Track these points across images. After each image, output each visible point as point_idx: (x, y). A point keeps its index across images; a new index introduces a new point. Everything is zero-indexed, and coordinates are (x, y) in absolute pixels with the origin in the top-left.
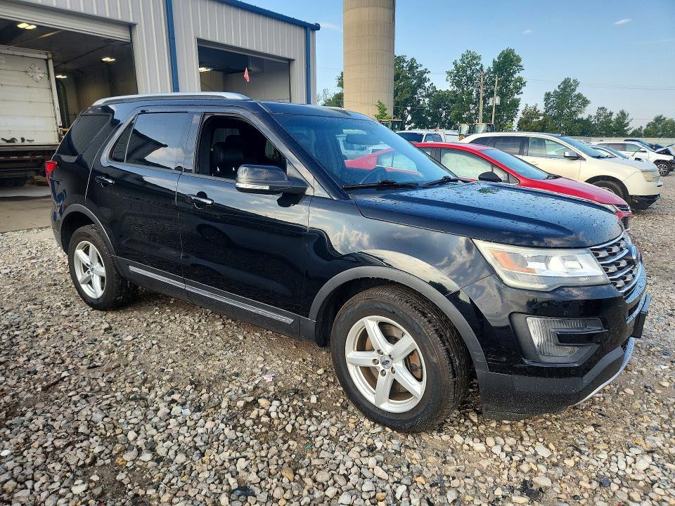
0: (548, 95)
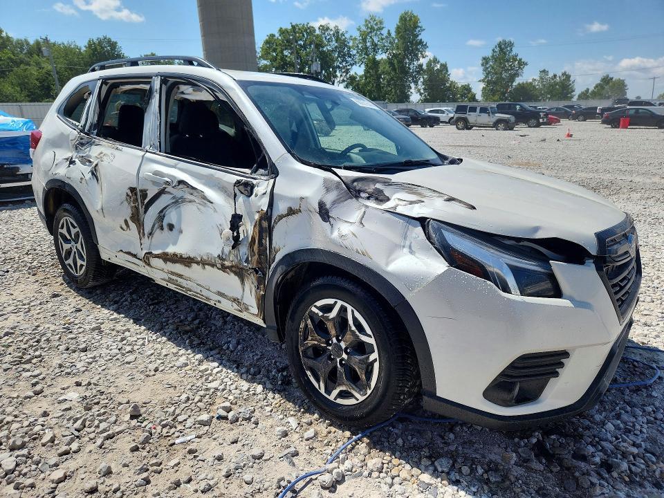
0: (486, 60)
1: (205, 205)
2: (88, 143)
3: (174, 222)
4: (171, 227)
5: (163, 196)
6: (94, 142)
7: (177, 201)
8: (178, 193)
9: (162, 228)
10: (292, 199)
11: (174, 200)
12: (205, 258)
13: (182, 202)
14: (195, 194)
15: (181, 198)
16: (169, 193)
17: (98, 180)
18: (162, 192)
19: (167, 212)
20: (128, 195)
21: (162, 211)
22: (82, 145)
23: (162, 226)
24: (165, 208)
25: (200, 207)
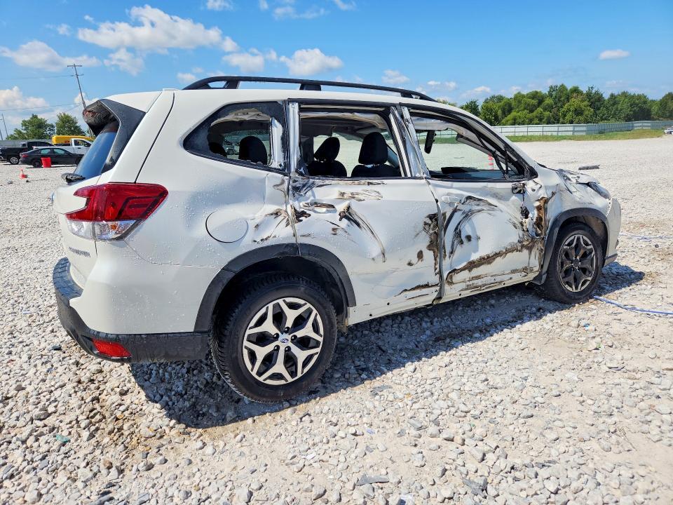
1: (493, 210)
2: (304, 186)
3: (470, 233)
4: (469, 238)
5: (456, 214)
6: (313, 183)
7: (467, 215)
8: (466, 208)
9: (462, 242)
10: (553, 187)
11: (464, 215)
12: (509, 247)
13: (472, 214)
14: (482, 203)
15: (470, 211)
16: (459, 210)
17: (358, 225)
18: (455, 211)
19: (461, 227)
20: (426, 224)
21: (456, 228)
22: (296, 189)
23: (462, 240)
24: (459, 224)
25: (490, 212)
